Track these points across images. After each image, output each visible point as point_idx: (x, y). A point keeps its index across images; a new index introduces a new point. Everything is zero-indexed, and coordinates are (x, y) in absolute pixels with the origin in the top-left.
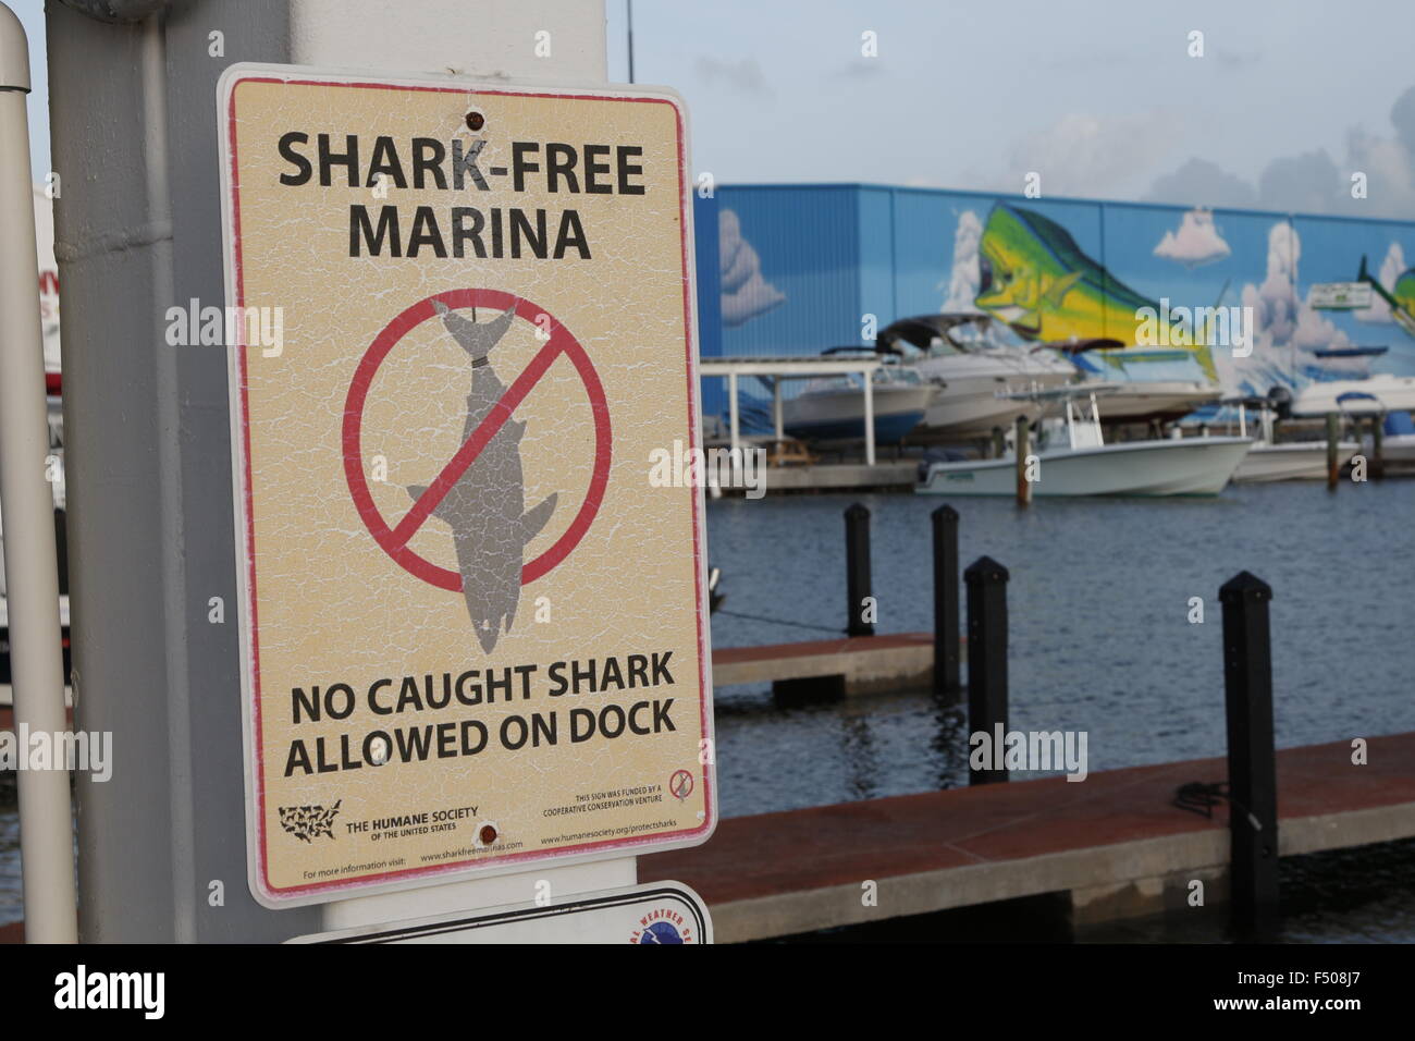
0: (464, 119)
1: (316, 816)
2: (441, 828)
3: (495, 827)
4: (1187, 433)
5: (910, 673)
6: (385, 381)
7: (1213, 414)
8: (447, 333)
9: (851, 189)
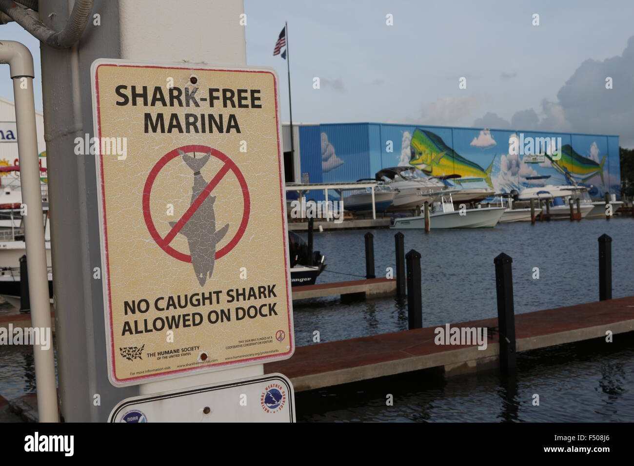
0: (190, 80)
1: (135, 351)
2: (185, 355)
3: (207, 354)
4: (483, 206)
5: (388, 291)
6: (159, 181)
7: (492, 200)
8: (184, 162)
9: (366, 125)
